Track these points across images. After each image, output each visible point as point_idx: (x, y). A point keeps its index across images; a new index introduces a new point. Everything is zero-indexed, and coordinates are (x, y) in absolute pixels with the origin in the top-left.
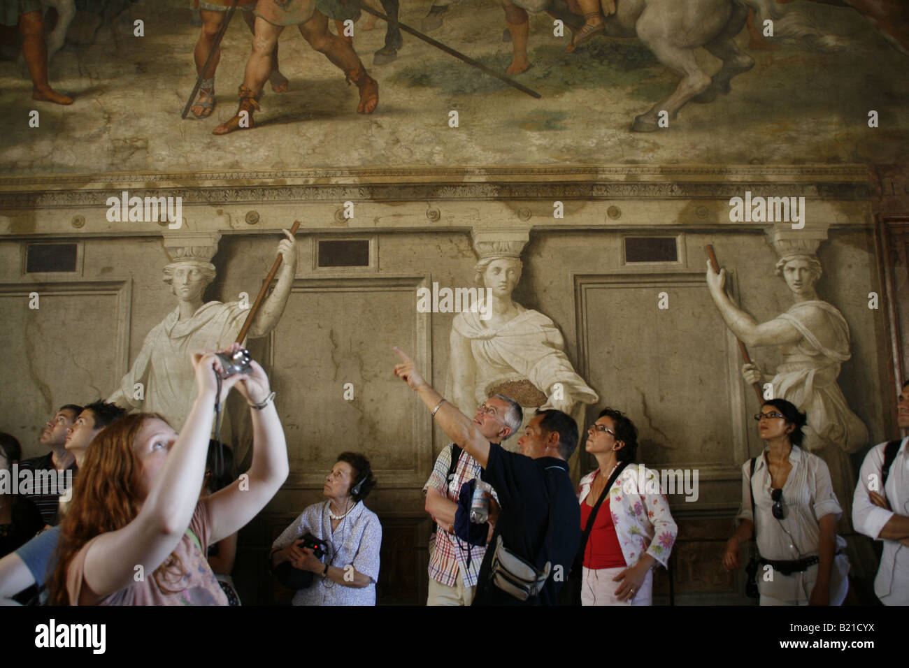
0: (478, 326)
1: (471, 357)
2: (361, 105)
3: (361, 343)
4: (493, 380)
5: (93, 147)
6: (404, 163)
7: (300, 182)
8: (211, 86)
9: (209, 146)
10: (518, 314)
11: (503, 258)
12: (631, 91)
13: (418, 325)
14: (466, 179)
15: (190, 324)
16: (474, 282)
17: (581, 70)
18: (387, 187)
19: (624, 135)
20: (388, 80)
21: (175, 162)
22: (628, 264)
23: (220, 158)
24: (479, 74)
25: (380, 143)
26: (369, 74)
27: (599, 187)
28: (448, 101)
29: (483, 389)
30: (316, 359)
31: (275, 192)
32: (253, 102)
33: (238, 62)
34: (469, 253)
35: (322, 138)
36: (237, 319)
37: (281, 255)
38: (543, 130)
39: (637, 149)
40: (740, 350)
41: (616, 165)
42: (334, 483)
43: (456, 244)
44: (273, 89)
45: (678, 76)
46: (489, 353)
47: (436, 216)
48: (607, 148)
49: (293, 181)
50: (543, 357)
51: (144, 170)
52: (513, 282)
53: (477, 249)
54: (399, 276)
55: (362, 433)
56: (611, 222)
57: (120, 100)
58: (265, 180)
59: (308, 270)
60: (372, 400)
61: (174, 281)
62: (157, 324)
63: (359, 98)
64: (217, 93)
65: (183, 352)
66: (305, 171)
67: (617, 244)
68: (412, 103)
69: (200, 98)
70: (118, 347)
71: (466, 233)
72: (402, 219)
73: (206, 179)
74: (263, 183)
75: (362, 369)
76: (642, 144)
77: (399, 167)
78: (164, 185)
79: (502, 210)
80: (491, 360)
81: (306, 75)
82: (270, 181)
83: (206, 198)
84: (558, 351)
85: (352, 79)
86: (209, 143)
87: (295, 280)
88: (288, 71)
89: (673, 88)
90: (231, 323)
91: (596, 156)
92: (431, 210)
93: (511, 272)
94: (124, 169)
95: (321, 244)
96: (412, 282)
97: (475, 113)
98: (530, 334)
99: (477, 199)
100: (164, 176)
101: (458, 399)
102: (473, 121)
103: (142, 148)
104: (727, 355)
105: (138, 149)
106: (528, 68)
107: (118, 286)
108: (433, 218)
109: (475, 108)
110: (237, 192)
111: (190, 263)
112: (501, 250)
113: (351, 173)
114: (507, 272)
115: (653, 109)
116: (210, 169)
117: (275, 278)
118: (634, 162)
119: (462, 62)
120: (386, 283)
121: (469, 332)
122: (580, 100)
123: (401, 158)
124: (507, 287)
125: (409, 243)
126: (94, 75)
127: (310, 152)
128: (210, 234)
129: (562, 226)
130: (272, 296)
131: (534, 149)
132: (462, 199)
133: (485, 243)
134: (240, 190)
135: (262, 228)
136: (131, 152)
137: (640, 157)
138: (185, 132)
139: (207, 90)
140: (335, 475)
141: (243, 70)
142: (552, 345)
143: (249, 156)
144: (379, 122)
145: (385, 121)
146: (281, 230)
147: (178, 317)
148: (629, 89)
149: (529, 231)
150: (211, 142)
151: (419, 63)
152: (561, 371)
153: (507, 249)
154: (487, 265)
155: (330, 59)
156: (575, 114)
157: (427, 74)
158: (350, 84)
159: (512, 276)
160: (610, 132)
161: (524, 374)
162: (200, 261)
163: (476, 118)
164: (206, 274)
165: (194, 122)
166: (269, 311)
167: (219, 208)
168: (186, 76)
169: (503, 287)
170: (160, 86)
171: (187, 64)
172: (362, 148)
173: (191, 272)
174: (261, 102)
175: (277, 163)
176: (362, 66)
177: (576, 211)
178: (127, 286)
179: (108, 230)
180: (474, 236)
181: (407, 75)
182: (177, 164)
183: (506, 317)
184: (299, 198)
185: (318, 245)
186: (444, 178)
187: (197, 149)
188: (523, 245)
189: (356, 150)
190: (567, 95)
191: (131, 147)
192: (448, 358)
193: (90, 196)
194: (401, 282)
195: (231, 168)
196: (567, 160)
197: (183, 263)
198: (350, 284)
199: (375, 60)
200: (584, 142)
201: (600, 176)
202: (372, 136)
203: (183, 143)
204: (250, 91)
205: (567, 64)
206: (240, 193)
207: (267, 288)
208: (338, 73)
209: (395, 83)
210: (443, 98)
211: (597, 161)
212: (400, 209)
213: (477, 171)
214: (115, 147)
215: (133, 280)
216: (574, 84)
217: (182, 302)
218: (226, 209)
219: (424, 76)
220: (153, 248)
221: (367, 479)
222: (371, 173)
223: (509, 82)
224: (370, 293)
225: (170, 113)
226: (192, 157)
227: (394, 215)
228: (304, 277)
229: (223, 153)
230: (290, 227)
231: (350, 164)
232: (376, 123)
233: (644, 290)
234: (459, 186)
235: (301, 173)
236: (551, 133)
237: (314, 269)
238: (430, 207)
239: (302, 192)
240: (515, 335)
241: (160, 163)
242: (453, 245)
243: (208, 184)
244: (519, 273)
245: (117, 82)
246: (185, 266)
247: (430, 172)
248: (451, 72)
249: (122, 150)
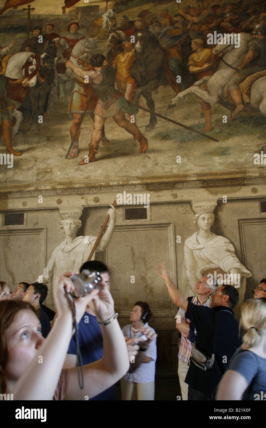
0: (196, 244)
1: (194, 258)
2: (141, 149)
3: (145, 253)
4: (203, 268)
5: (30, 172)
6: (160, 173)
7: (116, 183)
8: (77, 144)
9: (77, 170)
10: (213, 238)
11: (206, 213)
13: (170, 244)
14: (188, 179)
15: (71, 246)
16: (194, 224)
17: (236, 128)
18: (153, 184)
20: (152, 138)
21: (63, 177)
22: (262, 213)
23: (82, 175)
24: (191, 133)
25: (150, 165)
26: (143, 136)
27: (247, 180)
28: (178, 145)
29: (199, 272)
30: (125, 260)
31: (106, 188)
32: (95, 150)
33: (88, 134)
34: (191, 212)
35: (125, 164)
36: (91, 243)
37: (109, 215)
38: (220, 156)
41: (254, 169)
42: (134, 315)
43: (185, 208)
44: (103, 144)
46: (201, 256)
47: (175, 196)
48: (250, 162)
49: (113, 183)
50: (225, 257)
51: (51, 181)
52: (211, 224)
53: (194, 210)
54: (161, 223)
55: (146, 292)
56: (253, 195)
57: (40, 152)
58: (101, 183)
59: (121, 221)
60: (150, 278)
61: (64, 228)
62: (57, 246)
63: (140, 146)
64: (80, 147)
65: (68, 258)
66: (118, 179)
67: (257, 204)
68: (162, 147)
69: (73, 150)
70: (41, 256)
71: (189, 203)
72: (161, 198)
73: (76, 184)
74: (100, 184)
75: (145, 264)
77: (159, 175)
78: (59, 187)
79: (204, 192)
80: (202, 259)
81: (117, 138)
82: (103, 184)
83: (76, 192)
84: (232, 254)
85: (136, 138)
86: (77, 169)
87: (116, 226)
88: (109, 136)
90: (88, 245)
91: (245, 166)
92: (173, 193)
93: (210, 219)
94: (43, 181)
95: (126, 210)
96: (166, 225)
97: (190, 150)
98: (219, 247)
99: (193, 188)
100: (59, 183)
101: (188, 277)
102: (190, 154)
103: (50, 172)
105: (48, 172)
106: (212, 129)
107: (41, 231)
108: (174, 197)
109: (190, 148)
110: (89, 189)
111: (70, 220)
112: (205, 210)
113: (138, 179)
114: (208, 219)
116: (78, 179)
117: (107, 225)
118: (263, 167)
119: (183, 128)
120: (155, 226)
121: (192, 247)
122: (236, 141)
123: (159, 171)
124: (208, 226)
125: (164, 208)
126: (30, 143)
127: (120, 170)
128: (79, 207)
129: (231, 198)
130: (106, 233)
131: (217, 164)
132: (186, 188)
133: (198, 207)
135: (100, 204)
136: (45, 174)
138: (67, 164)
139: (75, 146)
140: (134, 312)
141: (90, 137)
142: (230, 251)
143: (94, 173)
144: (149, 156)
145: (151, 155)
146: (109, 204)
147: (66, 243)
148: (258, 135)
149: (217, 201)
150: (78, 168)
151: (165, 130)
152: (234, 263)
153: (207, 209)
154: (199, 216)
155: (126, 130)
156: (234, 148)
157: (168, 134)
158: (135, 140)
159: (210, 221)
160: (251, 154)
161: (217, 265)
162: (75, 219)
163: (191, 152)
164: (77, 224)
165: (71, 160)
166: (104, 240)
167: (82, 196)
168: (67, 141)
169: (207, 226)
170: (56, 146)
171: (67, 136)
172: (142, 168)
173: (71, 224)
174: (98, 150)
175: (106, 176)
176: (140, 133)
177: (237, 191)
178: (44, 231)
179: (37, 207)
180: (193, 204)
181: (160, 135)
182: (64, 178)
183: (208, 239)
184: (116, 191)
185: (125, 211)
186: (178, 179)
187: (72, 171)
188: (214, 207)
189: (140, 169)
190: (230, 139)
191: (45, 171)
192: (183, 258)
193: (29, 193)
194: (162, 226)
195: (86, 179)
196: (232, 168)
197: (68, 220)
198: (139, 227)
199: (145, 130)
200: (239, 160)
201: (247, 175)
202: (146, 162)
203: (66, 169)
204: (94, 146)
205: (230, 126)
206: (91, 189)
207: (104, 229)
208: (130, 136)
209: (155, 139)
210: (176, 144)
211: (246, 168)
212: (159, 193)
213: (192, 175)
214: (39, 172)
215: (47, 228)
216: (233, 134)
217: (67, 237)
218: (85, 196)
219: (167, 135)
220: (55, 214)
221: (148, 313)
222: (146, 178)
223: (204, 135)
224: (148, 231)
225: (60, 157)
226: (70, 175)
227: (157, 196)
228: (119, 225)
229: (83, 172)
230: (112, 203)
231: (137, 175)
232: (147, 156)
234: (185, 182)
235: (116, 180)
236: (224, 157)
237: (124, 221)
238: (173, 192)
239: (117, 188)
240: (213, 247)
241: (57, 178)
242: (184, 209)
243: (77, 186)
244: (213, 220)
245: (39, 145)
246: (68, 221)
247: (172, 177)
248: (179, 133)
249: (42, 173)
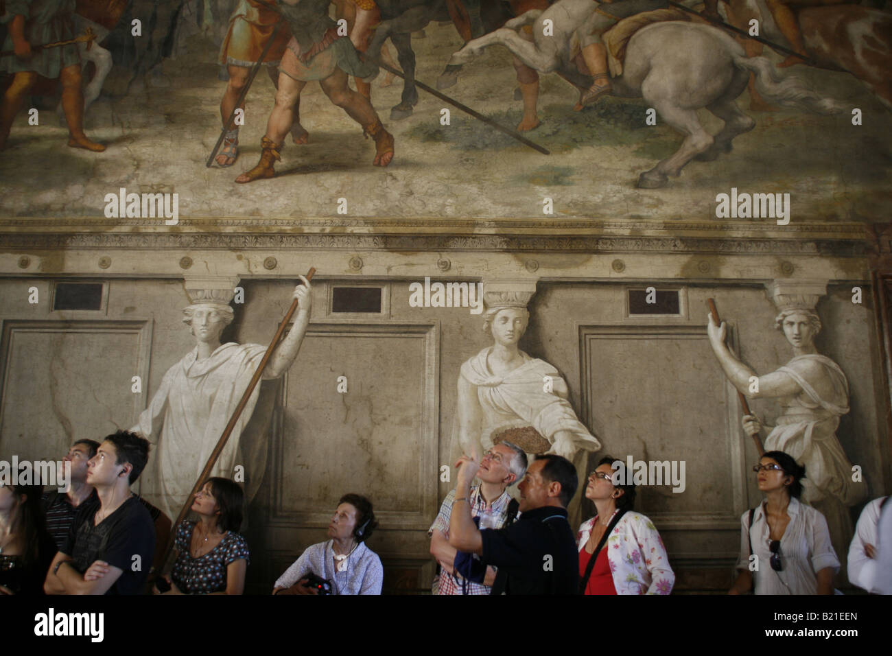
0: (484, 373)
1: (478, 403)
2: (377, 158)
3: (372, 387)
4: (497, 426)
6: (417, 214)
7: (317, 230)
8: (235, 136)
9: (231, 193)
10: (524, 363)
11: (511, 308)
12: (636, 149)
13: (427, 371)
14: (477, 231)
15: (207, 364)
16: (482, 330)
17: (588, 128)
18: (400, 237)
19: (629, 191)
20: (404, 134)
21: (199, 209)
22: (631, 316)
23: (241, 206)
24: (491, 131)
25: (395, 194)
26: (387, 129)
27: (604, 241)
28: (461, 156)
29: (489, 435)
30: (328, 402)
31: (293, 240)
32: (275, 153)
33: (262, 115)
35: (339, 188)
36: (253, 360)
37: (296, 299)
38: (551, 185)
39: (642, 205)
40: (739, 400)
41: (623, 220)
44: (294, 141)
45: (681, 136)
46: (495, 401)
47: (446, 266)
48: (613, 203)
49: (310, 229)
50: (547, 405)
52: (520, 332)
54: (411, 323)
55: (370, 475)
56: (615, 275)
57: (149, 148)
58: (283, 228)
59: (323, 315)
60: (381, 443)
61: (194, 323)
62: (175, 363)
63: (376, 151)
65: (199, 391)
66: (322, 220)
67: (621, 296)
68: (426, 157)
69: (224, 148)
72: (414, 268)
73: (228, 225)
74: (281, 230)
75: (371, 412)
76: (646, 200)
77: (413, 218)
78: (187, 229)
79: (510, 261)
80: (497, 406)
81: (325, 128)
82: (288, 228)
83: (226, 243)
84: (562, 399)
85: (369, 133)
86: (231, 191)
87: (310, 325)
88: (308, 124)
89: (677, 146)
90: (246, 364)
91: (602, 211)
92: (442, 260)
93: (518, 322)
95: (336, 290)
96: (422, 330)
97: (486, 168)
98: (536, 383)
99: (487, 250)
100: (188, 221)
101: (464, 444)
102: (484, 176)
104: (727, 406)
106: (538, 126)
107: (140, 326)
108: (444, 268)
109: (486, 163)
110: (256, 238)
111: (209, 305)
112: (509, 300)
113: (366, 223)
114: (514, 322)
115: (657, 167)
116: (232, 215)
118: (639, 217)
119: (475, 118)
120: (398, 329)
121: (476, 379)
122: (587, 157)
123: (415, 209)
124: (514, 336)
126: (127, 125)
127: (329, 202)
128: (228, 277)
129: (568, 278)
130: (288, 338)
132: (472, 250)
133: (494, 293)
134: (260, 237)
135: (279, 274)
137: (644, 212)
138: (209, 180)
139: (231, 141)
140: (340, 516)
142: (557, 393)
143: (269, 204)
144: (394, 175)
145: (400, 173)
147: (195, 357)
148: (634, 147)
149: (536, 282)
150: (233, 190)
151: (433, 119)
152: (565, 419)
153: (515, 298)
154: (495, 314)
155: (349, 114)
156: (582, 170)
157: (441, 130)
159: (518, 326)
160: (616, 188)
161: (529, 421)
162: (218, 304)
163: (487, 172)
164: (225, 316)
166: (284, 353)
167: (238, 253)
168: (212, 127)
169: (510, 336)
170: (187, 136)
171: (213, 116)
172: (377, 199)
173: (210, 314)
174: (281, 153)
175: (296, 211)
176: (379, 121)
177: (582, 264)
178: (148, 326)
179: (133, 272)
181: (422, 130)
182: (201, 210)
183: (513, 365)
184: (315, 246)
185: (332, 291)
186: (454, 230)
187: (219, 196)
188: (530, 296)
189: (372, 200)
190: (575, 151)
191: (159, 192)
192: (455, 404)
193: (117, 238)
194: (411, 329)
195: (251, 215)
196: (573, 214)
197: (203, 305)
198: (363, 330)
199: (391, 115)
200: (590, 198)
201: (605, 230)
202: (387, 187)
203: (207, 190)
204: (272, 142)
205: (575, 122)
206: (260, 239)
207: (283, 330)
209: (411, 138)
210: (456, 153)
211: (603, 215)
212: (412, 259)
213: (487, 224)
214: (142, 192)
215: (153, 320)
216: (582, 141)
217: (201, 343)
218: (245, 254)
219: (438, 132)
220: (175, 290)
221: (370, 522)
222: (385, 223)
223: (519, 138)
224: (382, 339)
225: (195, 161)
226: (215, 204)
227: (406, 265)
228: (318, 322)
229: (243, 200)
231: (365, 214)
232: (391, 175)
233: (646, 341)
234: (469, 238)
235: (318, 221)
236: (558, 188)
237: (328, 314)
238: (441, 257)
239: (318, 239)
240: (520, 383)
241: (184, 209)
243: (229, 230)
244: (526, 323)
245: (147, 131)
246: (204, 307)
247: (441, 224)
248: (464, 128)
